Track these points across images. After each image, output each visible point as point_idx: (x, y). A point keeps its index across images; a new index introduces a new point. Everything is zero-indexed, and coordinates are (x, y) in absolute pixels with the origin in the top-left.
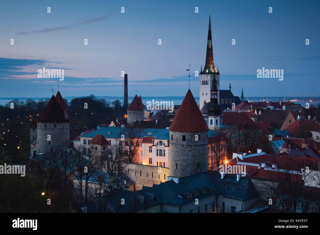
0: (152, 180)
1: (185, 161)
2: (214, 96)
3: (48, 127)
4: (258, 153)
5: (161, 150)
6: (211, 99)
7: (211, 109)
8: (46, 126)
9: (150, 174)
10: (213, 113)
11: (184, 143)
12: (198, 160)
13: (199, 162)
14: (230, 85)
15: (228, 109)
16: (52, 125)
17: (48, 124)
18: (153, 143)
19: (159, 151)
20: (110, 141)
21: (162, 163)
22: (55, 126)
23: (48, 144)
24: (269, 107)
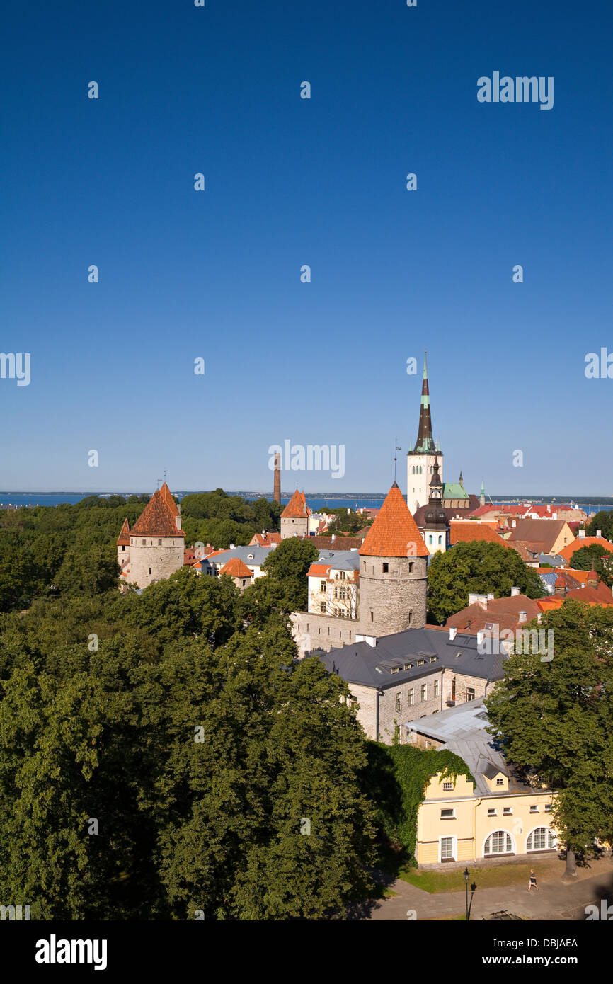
0: (327, 640)
1: (387, 607)
2: (436, 495)
3: (148, 544)
4: (512, 595)
5: (342, 589)
6: (431, 499)
7: (429, 516)
8: (144, 542)
9: (324, 630)
10: (434, 525)
11: (386, 576)
12: (410, 607)
13: (411, 610)
14: (461, 475)
15: (458, 516)
16: (156, 541)
17: (148, 539)
18: (329, 576)
19: (338, 589)
20: (253, 571)
21: (343, 610)
22: (160, 543)
23: (148, 574)
24: (530, 514)
